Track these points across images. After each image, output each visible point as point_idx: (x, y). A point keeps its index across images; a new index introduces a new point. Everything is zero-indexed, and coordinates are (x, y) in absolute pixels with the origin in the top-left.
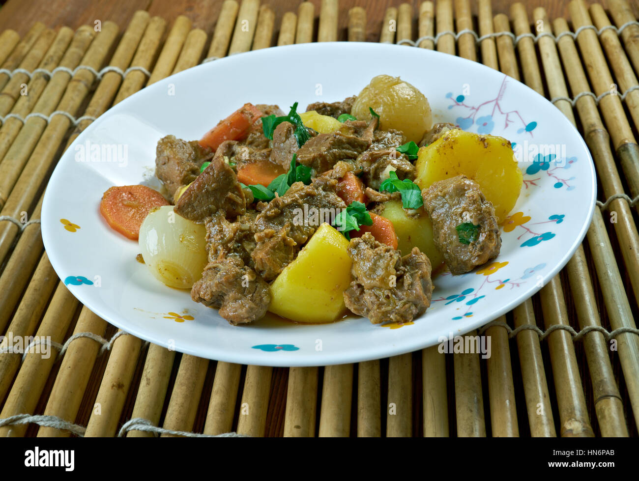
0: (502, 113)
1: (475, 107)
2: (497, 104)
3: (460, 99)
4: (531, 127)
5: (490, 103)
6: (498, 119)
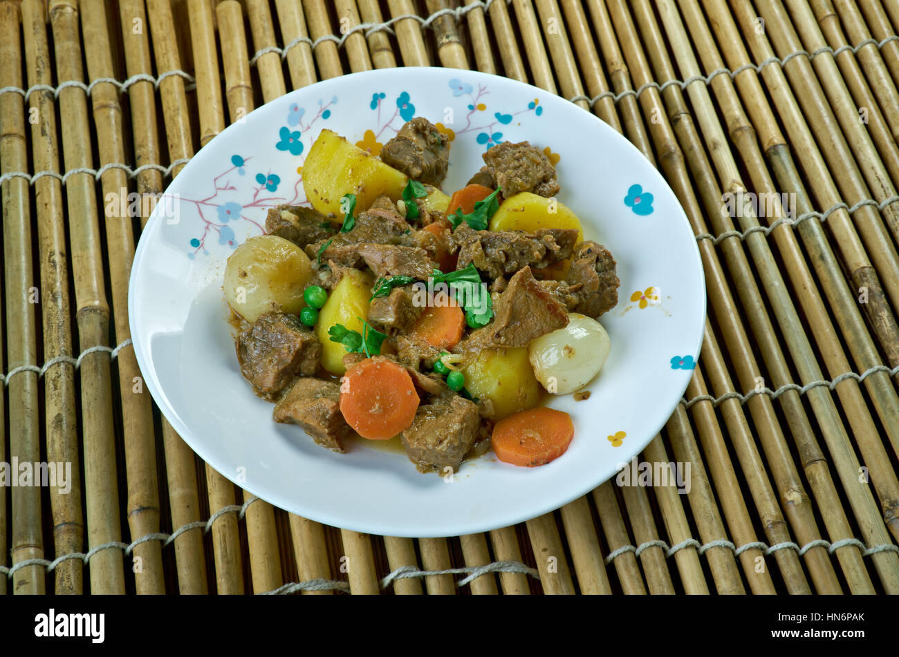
0: (215, 195)
1: (206, 226)
2: (203, 202)
3: (195, 243)
4: (238, 161)
5: (201, 209)
6: (224, 198)
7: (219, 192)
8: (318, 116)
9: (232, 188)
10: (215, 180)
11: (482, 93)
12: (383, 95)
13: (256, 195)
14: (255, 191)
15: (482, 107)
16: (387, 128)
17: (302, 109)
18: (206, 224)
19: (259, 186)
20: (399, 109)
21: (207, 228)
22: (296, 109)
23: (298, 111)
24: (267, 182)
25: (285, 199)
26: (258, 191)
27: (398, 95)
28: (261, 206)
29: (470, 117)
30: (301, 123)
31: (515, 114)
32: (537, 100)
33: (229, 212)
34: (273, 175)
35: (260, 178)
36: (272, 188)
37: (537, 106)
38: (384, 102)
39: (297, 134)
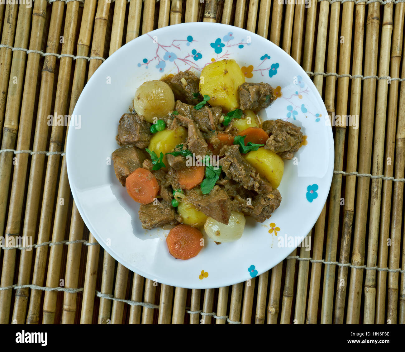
0: (170, 47)
2: (162, 46)
3: (145, 61)
4: (190, 39)
5: (159, 49)
6: (172, 50)
7: (173, 46)
8: (237, 45)
9: (179, 48)
10: (174, 40)
11: (306, 92)
12: (269, 58)
13: (187, 57)
14: (188, 55)
15: (301, 97)
16: (260, 71)
17: (233, 37)
18: (156, 56)
19: (191, 54)
20: (271, 68)
21: (155, 58)
22: (231, 35)
23: (231, 37)
24: (196, 55)
25: (198, 66)
26: (189, 56)
27: (275, 63)
28: (186, 62)
29: (293, 96)
30: (228, 42)
31: (309, 112)
32: (321, 116)
33: (170, 57)
34: (200, 54)
35: (194, 52)
36: (196, 59)
37: (319, 118)
38: (267, 61)
39: (223, 45)
